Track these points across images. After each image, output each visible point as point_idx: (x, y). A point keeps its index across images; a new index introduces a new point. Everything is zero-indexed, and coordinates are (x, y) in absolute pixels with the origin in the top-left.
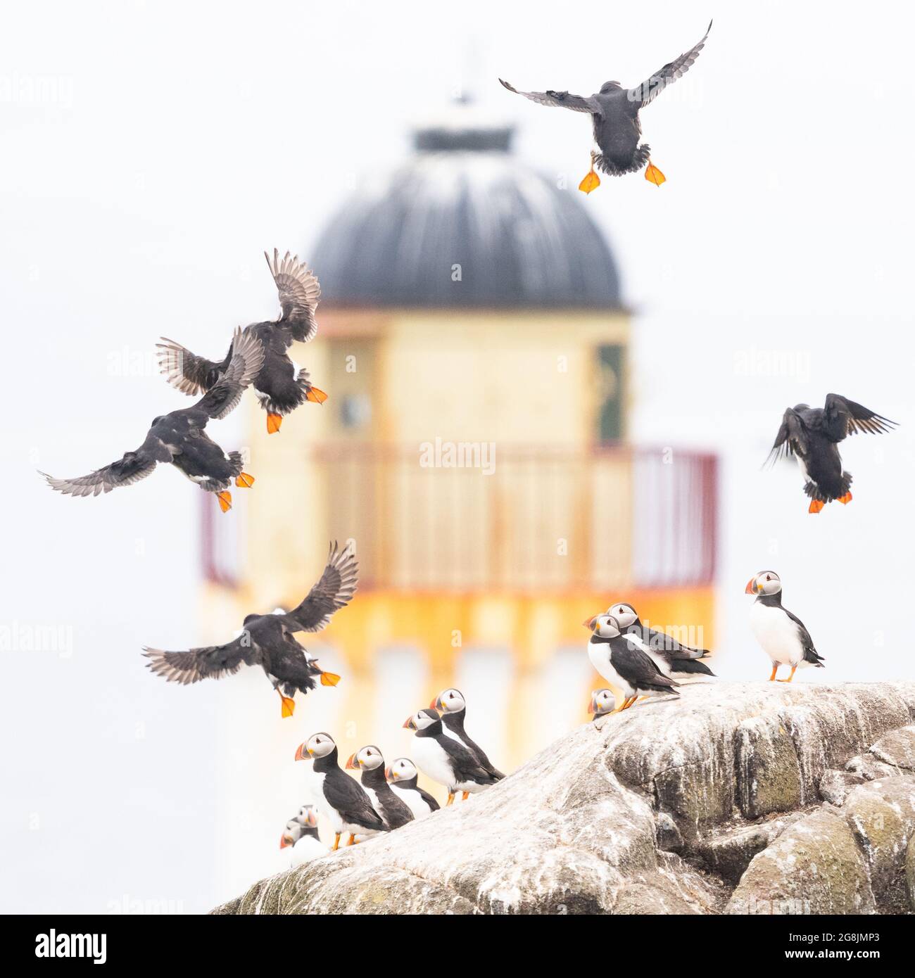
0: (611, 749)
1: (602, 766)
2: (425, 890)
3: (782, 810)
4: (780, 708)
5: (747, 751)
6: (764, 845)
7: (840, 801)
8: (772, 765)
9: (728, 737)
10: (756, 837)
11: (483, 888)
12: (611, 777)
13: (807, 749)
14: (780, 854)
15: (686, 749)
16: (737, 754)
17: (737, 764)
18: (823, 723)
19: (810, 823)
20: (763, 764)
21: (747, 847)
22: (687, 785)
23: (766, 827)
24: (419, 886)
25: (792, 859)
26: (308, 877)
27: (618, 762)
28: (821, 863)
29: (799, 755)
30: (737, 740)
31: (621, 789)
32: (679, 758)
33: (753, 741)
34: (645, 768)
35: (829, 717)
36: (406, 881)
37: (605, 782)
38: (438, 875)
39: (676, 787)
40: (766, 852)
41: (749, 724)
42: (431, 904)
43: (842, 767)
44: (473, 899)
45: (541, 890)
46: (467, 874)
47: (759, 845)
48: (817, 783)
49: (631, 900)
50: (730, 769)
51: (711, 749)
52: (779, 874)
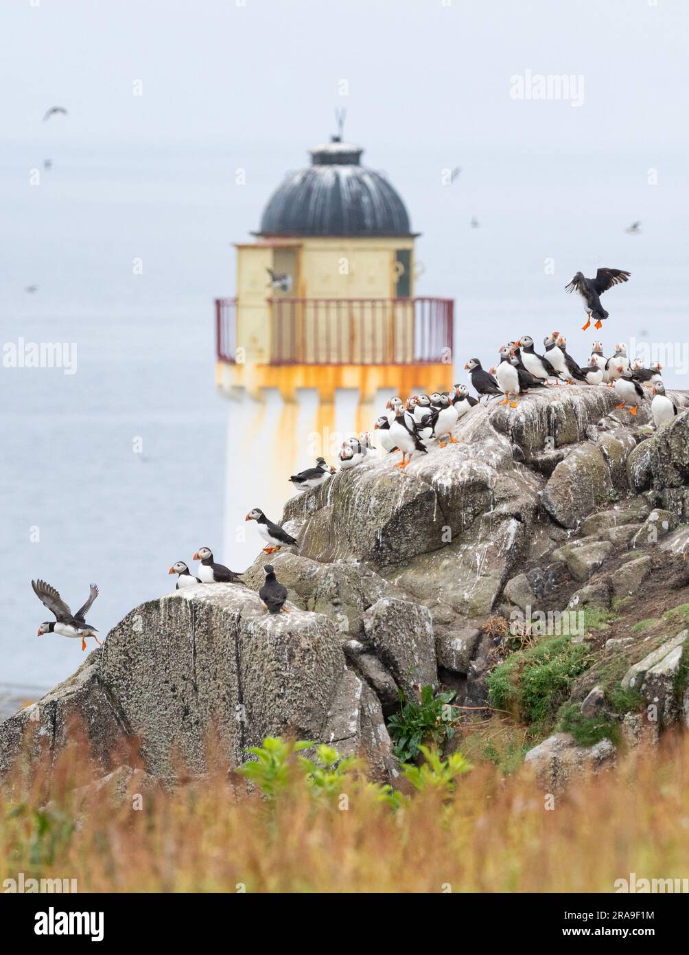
0: (491, 415)
1: (488, 423)
2: (408, 480)
3: (569, 443)
4: (568, 397)
5: (553, 416)
6: (562, 459)
7: (595, 439)
8: (565, 423)
9: (545, 410)
10: (558, 455)
11: (434, 478)
12: (491, 428)
13: (580, 415)
14: (570, 463)
15: (526, 415)
16: (549, 417)
17: (549, 422)
18: (587, 403)
19: (583, 449)
20: (561, 422)
21: (554, 460)
22: (526, 432)
23: (563, 451)
24: (405, 478)
25: (575, 465)
26: (353, 474)
27: (495, 421)
28: (588, 467)
29: (577, 418)
30: (549, 411)
31: (497, 433)
32: (522, 419)
33: (556, 412)
34: (507, 424)
35: (590, 400)
36: (399, 475)
37: (489, 430)
38: (413, 473)
39: (522, 433)
40: (564, 462)
41: (554, 403)
42: (411, 486)
43: (596, 424)
44: (430, 483)
45: (461, 479)
46: (427, 472)
47: (560, 458)
48: (585, 431)
49: (502, 484)
50: (546, 425)
51: (537, 415)
52: (569, 472)
